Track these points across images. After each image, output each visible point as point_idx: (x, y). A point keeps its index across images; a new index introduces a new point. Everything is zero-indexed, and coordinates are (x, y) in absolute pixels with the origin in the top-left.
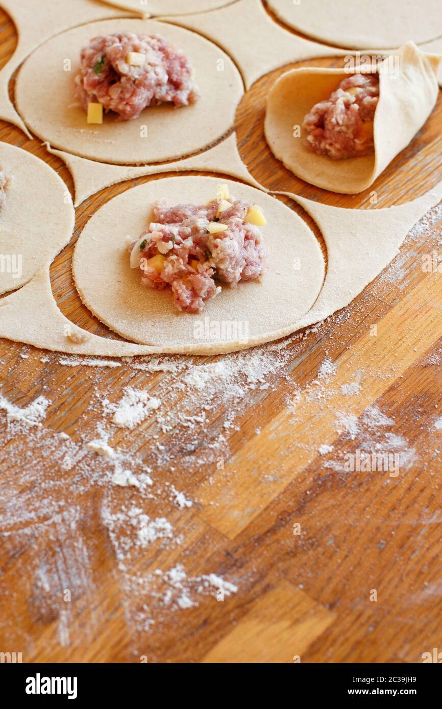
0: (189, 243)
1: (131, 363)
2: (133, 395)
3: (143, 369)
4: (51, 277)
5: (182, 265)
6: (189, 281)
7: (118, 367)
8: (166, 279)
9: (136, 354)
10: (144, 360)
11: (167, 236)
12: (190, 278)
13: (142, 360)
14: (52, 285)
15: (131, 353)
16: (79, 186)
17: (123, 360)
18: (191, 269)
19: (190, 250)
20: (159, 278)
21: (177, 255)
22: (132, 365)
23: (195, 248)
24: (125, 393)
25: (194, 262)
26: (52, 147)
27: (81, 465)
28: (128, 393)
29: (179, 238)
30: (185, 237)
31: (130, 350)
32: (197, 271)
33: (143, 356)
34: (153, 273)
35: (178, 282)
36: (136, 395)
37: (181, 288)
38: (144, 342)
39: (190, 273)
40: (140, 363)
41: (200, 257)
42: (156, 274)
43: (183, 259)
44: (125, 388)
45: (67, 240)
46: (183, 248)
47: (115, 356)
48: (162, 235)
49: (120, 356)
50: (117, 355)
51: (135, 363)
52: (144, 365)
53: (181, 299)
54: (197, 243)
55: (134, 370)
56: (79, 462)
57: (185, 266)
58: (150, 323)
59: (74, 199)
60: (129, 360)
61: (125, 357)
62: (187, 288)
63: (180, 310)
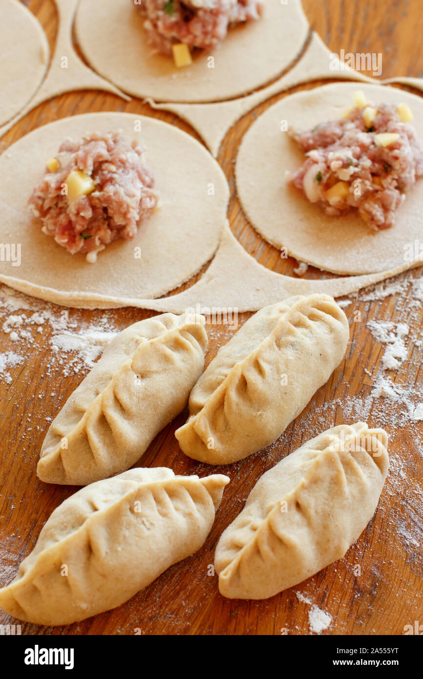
0: (367, 162)
1: (359, 297)
2: (381, 328)
3: (373, 299)
4: (235, 236)
5: (369, 186)
6: (379, 199)
7: (349, 305)
8: (354, 205)
9: (360, 287)
10: (369, 290)
11: (345, 162)
12: (379, 195)
13: (367, 290)
14: (241, 243)
15: (356, 288)
16: (205, 134)
17: (350, 296)
18: (377, 187)
19: (370, 169)
20: (346, 205)
21: (360, 177)
22: (361, 299)
23: (374, 166)
24: (371, 328)
25: (377, 179)
26: (157, 102)
27: (373, 413)
28: (374, 327)
29: (355, 161)
30: (358, 157)
31: (353, 286)
32: (382, 186)
33: (367, 287)
34: (339, 202)
35: (369, 204)
36: (382, 327)
37: (374, 208)
38: (360, 272)
39: (376, 191)
40: (367, 294)
41: (380, 172)
42: (343, 201)
43: (368, 179)
44: (368, 324)
45: (227, 193)
46: (363, 169)
47: (341, 295)
48: (340, 163)
49: (346, 294)
50: (343, 294)
51: (362, 296)
52: (372, 294)
53: (375, 218)
54: (374, 159)
55: (366, 302)
56: (371, 411)
57: (371, 186)
58: (354, 252)
59: (207, 148)
60: (356, 295)
61: (351, 294)
62: (379, 207)
63: (376, 229)
